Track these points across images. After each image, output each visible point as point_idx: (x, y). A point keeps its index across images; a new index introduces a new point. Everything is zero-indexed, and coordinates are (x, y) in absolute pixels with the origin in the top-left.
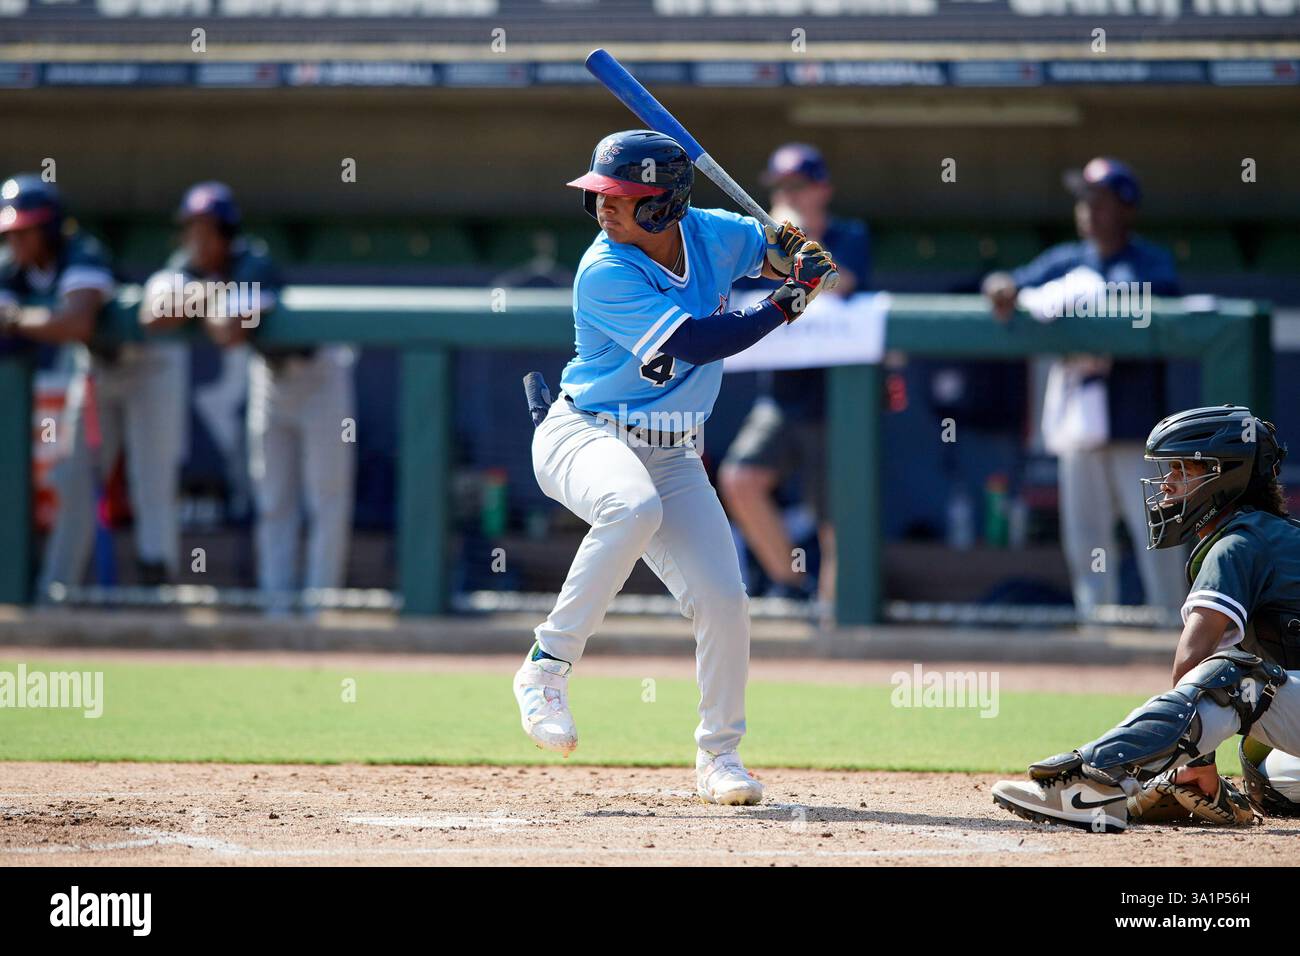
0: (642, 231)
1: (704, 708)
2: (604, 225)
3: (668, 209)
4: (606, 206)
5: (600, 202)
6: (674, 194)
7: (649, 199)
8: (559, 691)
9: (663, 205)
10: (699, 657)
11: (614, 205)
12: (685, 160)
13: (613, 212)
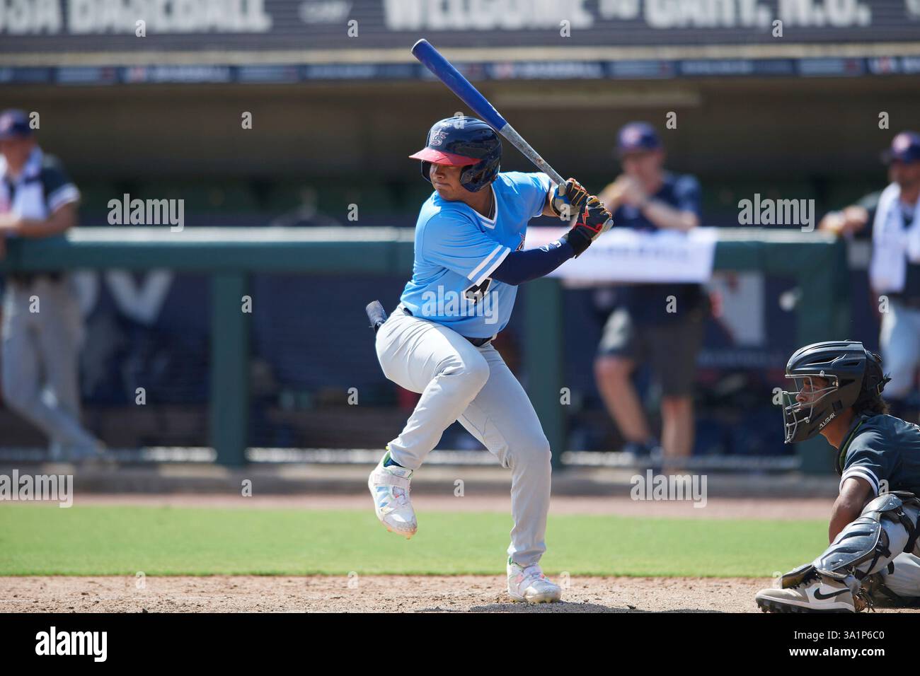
0: (464, 190)
1: (516, 531)
2: (436, 186)
3: (483, 175)
4: (437, 173)
5: (432, 170)
6: (488, 163)
7: (470, 167)
8: (404, 490)
9: (480, 171)
10: (514, 495)
11: (442, 172)
12: (495, 138)
13: (443, 177)
